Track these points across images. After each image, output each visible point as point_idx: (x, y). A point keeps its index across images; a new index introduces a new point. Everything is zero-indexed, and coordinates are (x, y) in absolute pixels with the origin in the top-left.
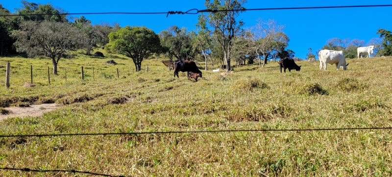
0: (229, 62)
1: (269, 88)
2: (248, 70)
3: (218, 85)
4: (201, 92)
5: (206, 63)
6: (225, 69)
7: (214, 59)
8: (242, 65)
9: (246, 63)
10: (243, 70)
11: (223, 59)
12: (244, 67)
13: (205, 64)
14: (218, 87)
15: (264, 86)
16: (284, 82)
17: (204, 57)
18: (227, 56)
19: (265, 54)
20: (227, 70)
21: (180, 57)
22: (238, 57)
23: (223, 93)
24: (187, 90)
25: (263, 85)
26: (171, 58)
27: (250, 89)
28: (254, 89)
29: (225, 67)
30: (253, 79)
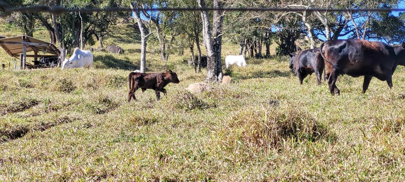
0: (216, 46)
1: (334, 139)
2: (278, 73)
3: (174, 126)
4: (119, 148)
5: (142, 47)
6: (204, 71)
7: (169, 37)
8: (259, 56)
9: (273, 52)
10: (259, 75)
11: (197, 38)
12: (266, 66)
13: (139, 51)
14: (177, 131)
15: (318, 133)
16: (378, 121)
17: (136, 27)
18: (210, 28)
19: (331, 26)
20: (209, 73)
21: (58, 25)
22: (248, 31)
23: (188, 155)
24: (73, 139)
25: (315, 129)
26: (29, 29)
27: (275, 144)
28: (287, 144)
29: (202, 62)
30: (284, 108)
